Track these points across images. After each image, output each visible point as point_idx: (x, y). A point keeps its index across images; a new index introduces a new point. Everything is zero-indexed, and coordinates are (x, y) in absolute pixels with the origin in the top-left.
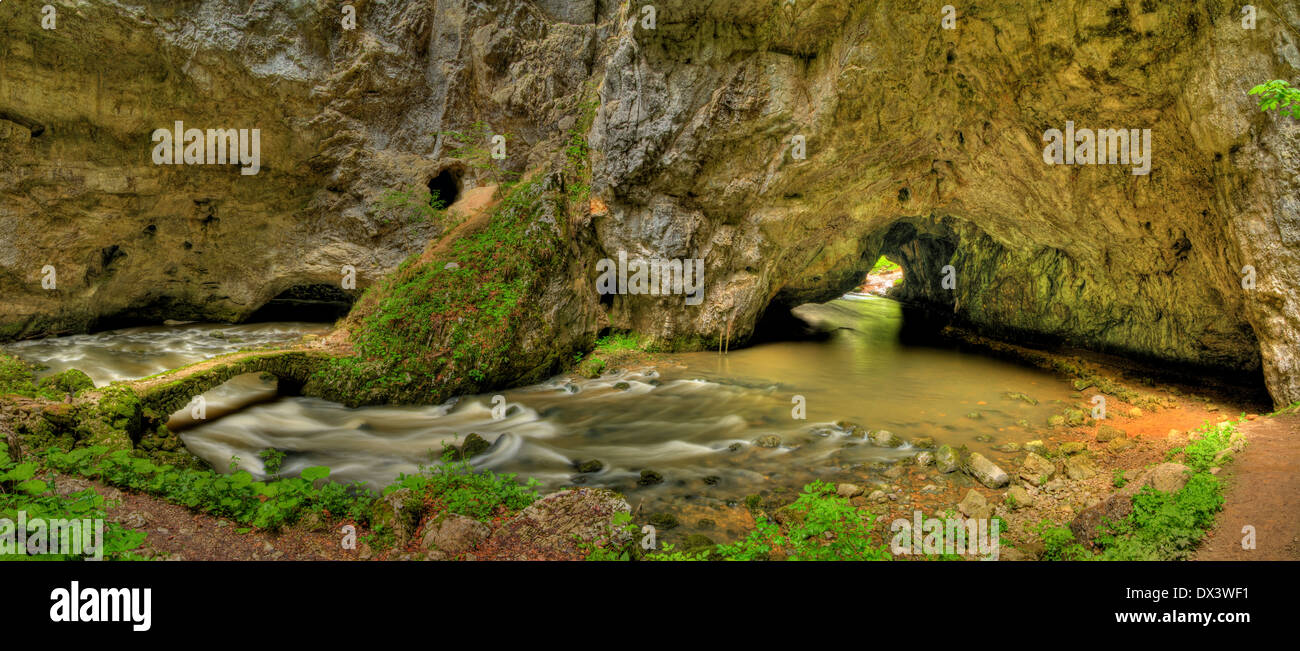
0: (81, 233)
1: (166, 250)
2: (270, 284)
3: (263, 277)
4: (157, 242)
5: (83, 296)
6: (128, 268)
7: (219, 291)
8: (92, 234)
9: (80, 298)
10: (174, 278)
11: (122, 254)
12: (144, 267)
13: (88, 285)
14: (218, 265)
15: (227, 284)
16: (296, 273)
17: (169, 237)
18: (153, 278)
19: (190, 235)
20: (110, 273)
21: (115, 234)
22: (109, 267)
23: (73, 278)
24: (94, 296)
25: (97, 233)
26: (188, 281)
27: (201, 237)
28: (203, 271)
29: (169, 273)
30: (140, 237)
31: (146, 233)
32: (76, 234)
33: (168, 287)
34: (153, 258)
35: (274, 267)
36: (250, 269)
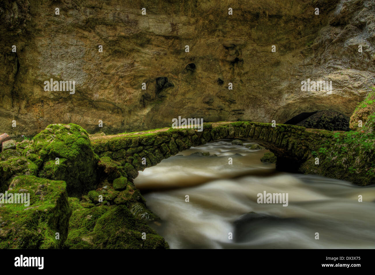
0: (136, 64)
1: (203, 84)
2: (282, 110)
3: (277, 104)
4: (197, 77)
5: (139, 114)
6: (174, 95)
7: (244, 116)
8: (145, 66)
9: (137, 115)
10: (211, 107)
11: (171, 86)
12: (188, 96)
13: (144, 106)
14: (243, 96)
15: (250, 111)
16: (303, 99)
17: (206, 74)
18: (196, 106)
19: (222, 73)
20: (162, 98)
21: (163, 67)
22: (160, 94)
23: (130, 99)
24: (148, 114)
25: (149, 65)
26: (222, 109)
27: (230, 75)
28: (232, 102)
29: (207, 103)
30: (184, 73)
31: (188, 70)
32: (132, 65)
33: (206, 113)
34: (194, 89)
35: (286, 96)
36: (267, 98)
